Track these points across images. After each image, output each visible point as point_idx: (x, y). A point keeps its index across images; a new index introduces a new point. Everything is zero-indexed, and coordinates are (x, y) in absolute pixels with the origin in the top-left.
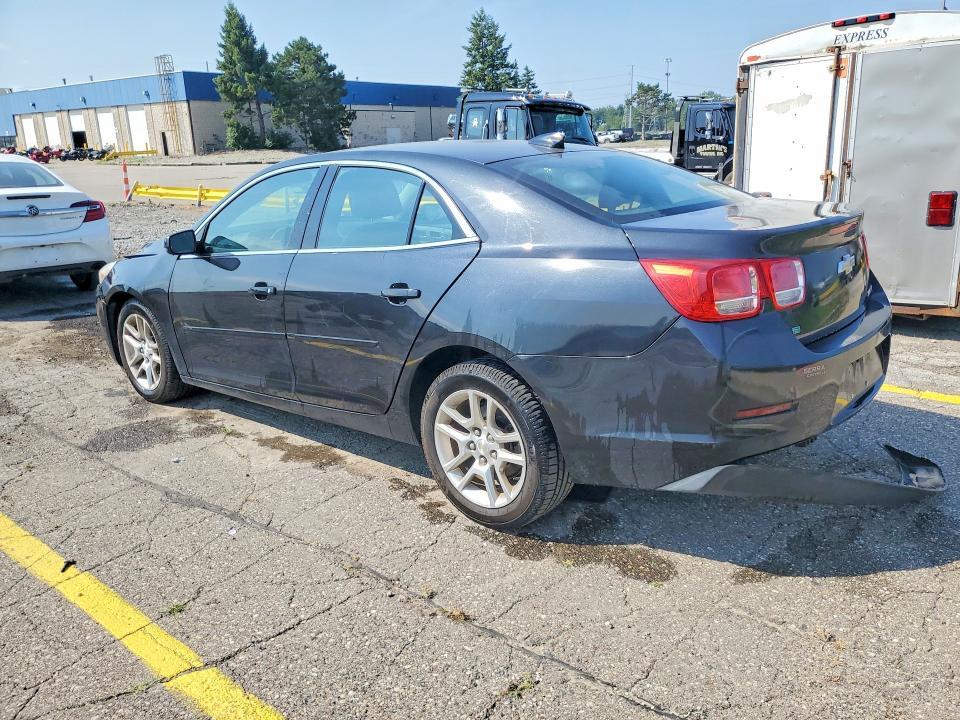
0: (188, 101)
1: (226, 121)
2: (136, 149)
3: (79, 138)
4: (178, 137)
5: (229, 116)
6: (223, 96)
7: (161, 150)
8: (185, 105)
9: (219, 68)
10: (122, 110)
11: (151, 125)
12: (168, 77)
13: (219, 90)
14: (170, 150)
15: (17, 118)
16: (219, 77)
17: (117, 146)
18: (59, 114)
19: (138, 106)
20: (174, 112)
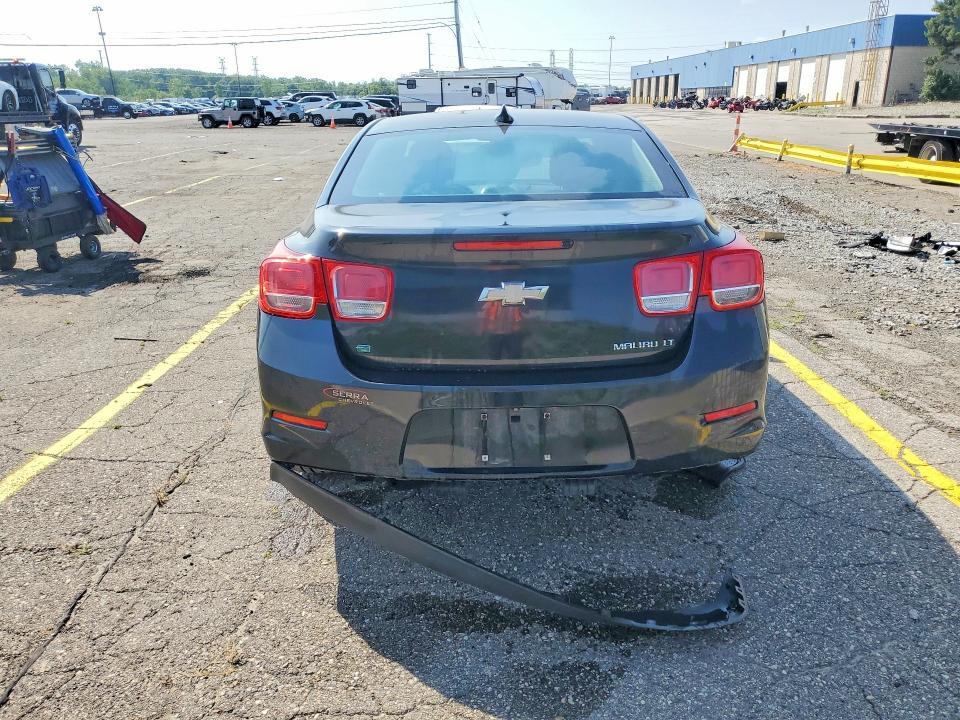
0: (892, 48)
1: (926, 69)
2: (827, 100)
3: (781, 88)
4: (871, 87)
5: (930, 62)
6: (931, 41)
7: (850, 101)
8: (888, 52)
9: (934, 10)
10: (825, 59)
11: (848, 74)
12: (879, 23)
13: (927, 34)
14: (859, 101)
15: (737, 70)
16: (931, 21)
17: (810, 97)
18: (770, 66)
19: (840, 54)
20: (876, 60)
